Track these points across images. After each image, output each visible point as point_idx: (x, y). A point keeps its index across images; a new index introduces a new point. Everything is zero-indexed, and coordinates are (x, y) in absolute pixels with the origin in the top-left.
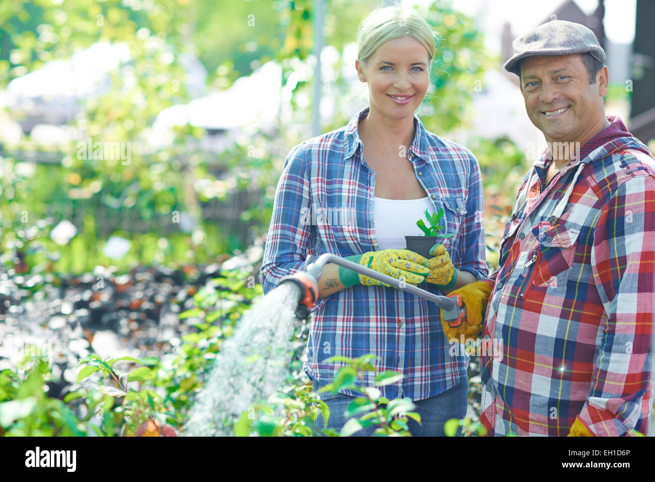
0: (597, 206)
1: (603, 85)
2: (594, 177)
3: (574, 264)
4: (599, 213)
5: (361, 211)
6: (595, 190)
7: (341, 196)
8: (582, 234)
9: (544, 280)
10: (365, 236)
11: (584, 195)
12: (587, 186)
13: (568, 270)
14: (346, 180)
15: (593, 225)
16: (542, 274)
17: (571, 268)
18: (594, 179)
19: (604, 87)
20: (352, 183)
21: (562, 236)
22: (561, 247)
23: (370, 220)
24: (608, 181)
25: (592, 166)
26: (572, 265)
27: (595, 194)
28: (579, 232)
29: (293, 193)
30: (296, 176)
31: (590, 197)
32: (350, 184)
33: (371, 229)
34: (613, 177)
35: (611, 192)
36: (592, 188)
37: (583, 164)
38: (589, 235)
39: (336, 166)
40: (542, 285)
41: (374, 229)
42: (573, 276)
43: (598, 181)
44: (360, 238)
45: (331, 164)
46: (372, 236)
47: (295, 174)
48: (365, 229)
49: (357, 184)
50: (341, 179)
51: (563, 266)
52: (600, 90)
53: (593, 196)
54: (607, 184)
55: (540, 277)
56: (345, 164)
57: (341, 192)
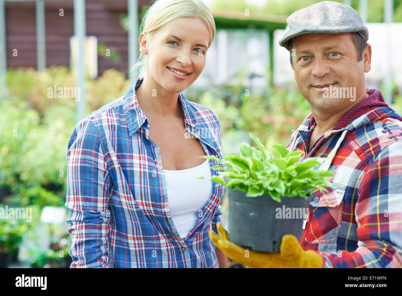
0: (360, 167)
1: (367, 62)
2: (357, 141)
3: (343, 222)
4: (362, 174)
5: (155, 186)
6: (358, 153)
7: (133, 170)
8: (347, 194)
9: (315, 238)
10: (159, 210)
11: (348, 158)
12: (350, 149)
13: (337, 228)
14: (136, 154)
15: (358, 186)
16: (314, 232)
17: (340, 226)
18: (356, 143)
19: (368, 64)
20: (141, 158)
21: (329, 196)
22: (328, 207)
23: (164, 195)
24: (371, 145)
25: (355, 132)
26: (340, 223)
27: (358, 157)
28: (344, 192)
29: (89, 167)
30: (90, 150)
31: (353, 159)
32: (140, 159)
33: (165, 203)
34: (376, 141)
35: (374, 155)
36: (356, 151)
37: (347, 131)
38: (354, 195)
39: (125, 140)
40: (314, 242)
41: (167, 203)
42: (342, 233)
43: (361, 145)
44: (154, 211)
45: (121, 138)
46: (166, 210)
47: (90, 149)
48: (159, 204)
49: (146, 159)
50: (131, 154)
51: (332, 224)
52: (364, 66)
53: (357, 158)
54: (370, 147)
55: (312, 234)
56: (131, 139)
57: (133, 167)
